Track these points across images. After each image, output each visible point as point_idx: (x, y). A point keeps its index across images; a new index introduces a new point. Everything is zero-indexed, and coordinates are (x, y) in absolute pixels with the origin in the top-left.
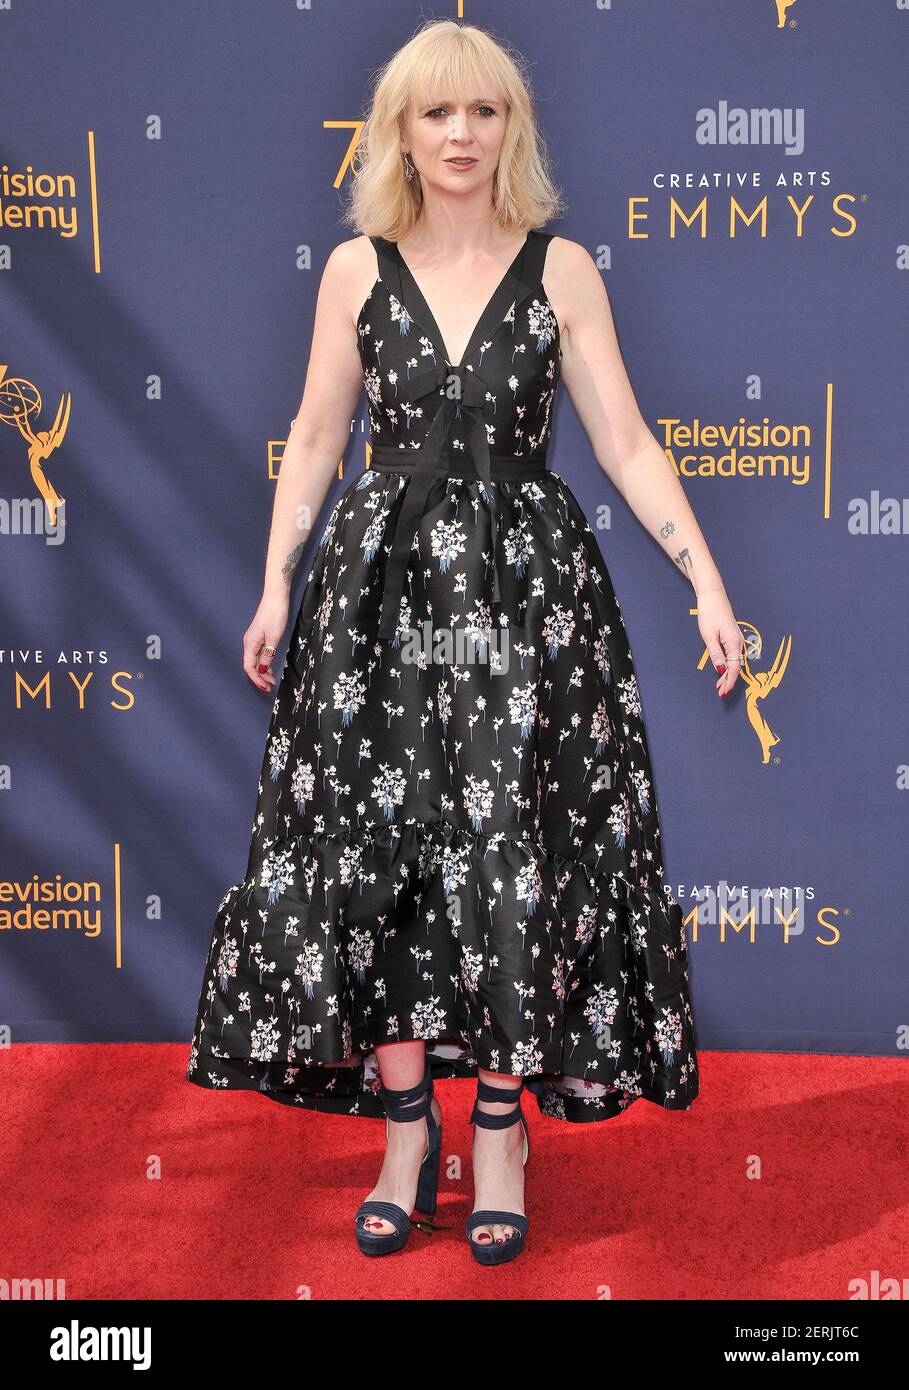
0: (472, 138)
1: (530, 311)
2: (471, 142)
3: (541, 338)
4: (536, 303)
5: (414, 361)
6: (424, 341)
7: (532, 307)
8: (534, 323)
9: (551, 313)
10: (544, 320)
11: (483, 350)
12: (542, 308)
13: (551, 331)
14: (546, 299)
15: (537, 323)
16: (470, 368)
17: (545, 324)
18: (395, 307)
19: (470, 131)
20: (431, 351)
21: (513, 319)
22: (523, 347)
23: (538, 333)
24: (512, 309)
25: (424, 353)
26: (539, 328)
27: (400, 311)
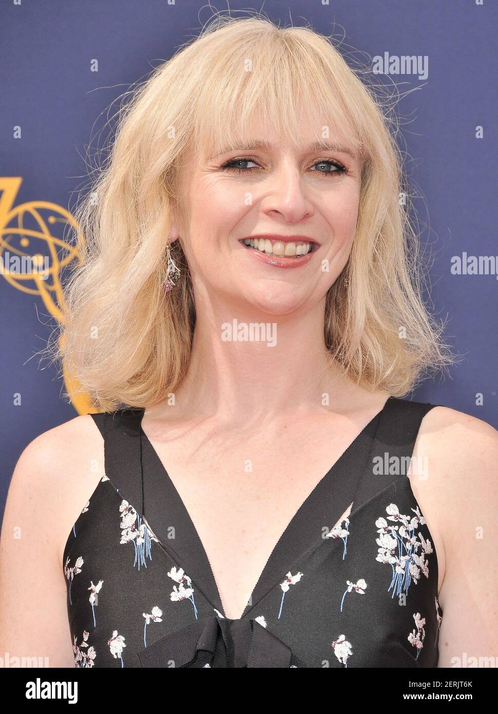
0: (310, 208)
1: (381, 523)
2: (307, 216)
3: (399, 570)
4: (392, 510)
5: (157, 613)
6: (176, 574)
7: (385, 515)
8: (386, 543)
9: (423, 530)
10: (405, 540)
11: (285, 587)
12: (404, 519)
13: (420, 560)
14: (415, 504)
15: (393, 544)
16: (261, 620)
17: (408, 546)
18: (128, 519)
19: (305, 197)
20: (188, 593)
21: (344, 534)
22: (362, 584)
23: (392, 560)
24: (345, 517)
25: (175, 597)
26: (396, 553)
27: (136, 525)
